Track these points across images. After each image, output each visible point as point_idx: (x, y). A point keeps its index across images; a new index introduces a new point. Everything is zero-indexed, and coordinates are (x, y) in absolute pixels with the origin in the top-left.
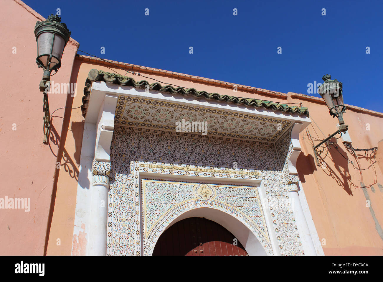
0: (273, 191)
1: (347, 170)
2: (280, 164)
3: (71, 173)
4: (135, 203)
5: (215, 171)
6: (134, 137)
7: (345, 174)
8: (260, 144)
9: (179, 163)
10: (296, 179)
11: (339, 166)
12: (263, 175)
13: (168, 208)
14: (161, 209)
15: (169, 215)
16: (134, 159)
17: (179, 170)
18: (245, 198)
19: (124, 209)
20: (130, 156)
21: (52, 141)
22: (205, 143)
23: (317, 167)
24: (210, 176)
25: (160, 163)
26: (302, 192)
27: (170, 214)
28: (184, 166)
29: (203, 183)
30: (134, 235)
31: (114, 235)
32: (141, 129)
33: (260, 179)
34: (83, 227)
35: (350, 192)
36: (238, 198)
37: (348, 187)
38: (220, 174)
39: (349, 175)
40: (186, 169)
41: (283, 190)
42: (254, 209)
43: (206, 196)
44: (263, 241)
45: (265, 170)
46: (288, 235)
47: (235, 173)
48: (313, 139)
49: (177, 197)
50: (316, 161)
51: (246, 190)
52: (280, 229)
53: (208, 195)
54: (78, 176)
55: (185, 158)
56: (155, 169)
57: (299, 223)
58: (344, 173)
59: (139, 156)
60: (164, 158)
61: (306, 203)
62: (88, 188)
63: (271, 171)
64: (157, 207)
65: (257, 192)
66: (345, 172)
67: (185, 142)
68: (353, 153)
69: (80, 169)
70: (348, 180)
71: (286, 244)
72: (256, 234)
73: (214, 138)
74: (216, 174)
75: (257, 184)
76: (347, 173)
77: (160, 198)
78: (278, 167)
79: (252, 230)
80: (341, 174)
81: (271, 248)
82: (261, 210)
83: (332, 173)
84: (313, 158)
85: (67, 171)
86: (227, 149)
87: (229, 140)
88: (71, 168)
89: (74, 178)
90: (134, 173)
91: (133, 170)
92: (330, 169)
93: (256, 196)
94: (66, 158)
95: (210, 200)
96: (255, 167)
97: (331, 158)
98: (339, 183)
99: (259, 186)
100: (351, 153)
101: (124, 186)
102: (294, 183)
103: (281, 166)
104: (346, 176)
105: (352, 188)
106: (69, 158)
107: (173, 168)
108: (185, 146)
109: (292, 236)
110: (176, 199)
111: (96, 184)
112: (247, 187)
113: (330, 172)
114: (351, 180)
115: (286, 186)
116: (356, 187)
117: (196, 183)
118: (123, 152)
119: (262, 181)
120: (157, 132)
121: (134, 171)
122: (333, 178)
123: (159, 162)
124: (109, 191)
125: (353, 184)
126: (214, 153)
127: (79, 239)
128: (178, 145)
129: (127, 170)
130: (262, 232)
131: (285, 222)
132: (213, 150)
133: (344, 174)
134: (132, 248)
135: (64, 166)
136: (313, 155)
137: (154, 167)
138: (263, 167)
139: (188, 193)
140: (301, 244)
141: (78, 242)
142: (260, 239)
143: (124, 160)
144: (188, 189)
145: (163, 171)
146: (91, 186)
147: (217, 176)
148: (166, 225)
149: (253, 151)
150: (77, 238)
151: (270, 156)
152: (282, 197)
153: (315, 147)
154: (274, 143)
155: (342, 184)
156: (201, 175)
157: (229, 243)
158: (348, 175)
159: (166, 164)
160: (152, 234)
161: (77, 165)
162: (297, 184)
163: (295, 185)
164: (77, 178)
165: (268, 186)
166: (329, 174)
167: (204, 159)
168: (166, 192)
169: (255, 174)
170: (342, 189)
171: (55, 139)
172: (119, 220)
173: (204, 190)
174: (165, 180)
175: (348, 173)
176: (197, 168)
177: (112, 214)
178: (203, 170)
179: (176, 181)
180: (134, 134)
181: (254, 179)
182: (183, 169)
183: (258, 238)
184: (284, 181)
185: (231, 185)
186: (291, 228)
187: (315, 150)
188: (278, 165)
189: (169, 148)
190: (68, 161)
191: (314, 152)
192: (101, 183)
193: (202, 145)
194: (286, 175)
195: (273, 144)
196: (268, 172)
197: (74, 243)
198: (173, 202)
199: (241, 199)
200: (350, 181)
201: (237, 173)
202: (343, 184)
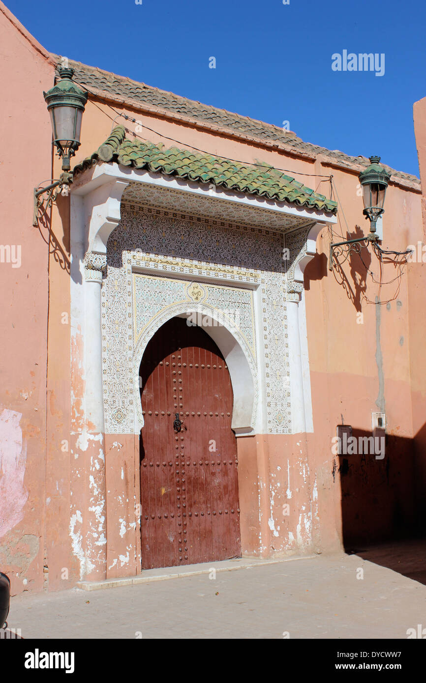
0: (271, 298)
1: (364, 278)
2: (285, 264)
3: (62, 264)
4: (127, 303)
5: (211, 268)
6: (125, 218)
7: (361, 284)
8: (266, 234)
9: (173, 255)
10: (300, 287)
11: (356, 273)
12: (263, 276)
13: (158, 310)
14: (151, 311)
15: (159, 319)
16: (126, 248)
17: (172, 265)
18: (238, 304)
19: (117, 310)
20: (122, 243)
21: (42, 223)
22: (204, 229)
23: (328, 271)
24: (205, 274)
25: (154, 255)
26: (302, 303)
27: (160, 317)
28: (178, 260)
29: (196, 282)
30: (127, 340)
31: (108, 338)
32: (134, 206)
33: (259, 282)
34: (79, 328)
35: (359, 308)
36: (230, 303)
37: (360, 300)
38: (216, 272)
39: (365, 285)
40: (180, 264)
41: (282, 298)
42: (246, 318)
43: (197, 298)
44: (249, 356)
45: (266, 270)
46: (277, 353)
47: (232, 272)
48: (333, 233)
49: (167, 297)
50: (330, 264)
51: (240, 293)
52: (269, 345)
53: (199, 297)
54: (69, 267)
55: (181, 249)
56: (148, 262)
57: (291, 340)
58: (359, 282)
59: (131, 244)
60: (158, 248)
61: (305, 318)
62: (81, 283)
63: (273, 273)
64: (146, 309)
65: (251, 297)
66: (361, 281)
67: (182, 228)
68: (379, 256)
69: (71, 259)
70: (362, 292)
71: (272, 363)
72: (243, 347)
73: (215, 223)
74: (211, 272)
75: (253, 287)
76: (363, 283)
77: (150, 298)
78: (282, 268)
79: (240, 342)
80: (355, 283)
81: (256, 365)
82: (253, 320)
83: (345, 282)
84: (327, 259)
85: (57, 260)
86: (228, 239)
87: (231, 227)
88: (62, 258)
89: (65, 270)
90: (127, 267)
91: (125, 262)
92: (344, 275)
93: (249, 303)
94: (54, 244)
95: (201, 303)
96: (256, 266)
97: (350, 261)
98: (349, 295)
99: (256, 290)
100: (377, 255)
101: (116, 283)
102: (297, 292)
103: (285, 266)
104: (361, 286)
105: (363, 302)
106: (57, 244)
107: (167, 262)
108: (182, 233)
109: (281, 354)
110: (167, 300)
111: (90, 280)
112: (241, 290)
113: (343, 279)
114: (365, 292)
115: (286, 294)
116: (368, 302)
117: (188, 281)
118: (114, 238)
119: (261, 285)
120: (151, 212)
121: (126, 264)
122: (344, 288)
123: (153, 253)
124: (101, 288)
125: (366, 297)
126: (213, 245)
127: (77, 341)
128: (173, 232)
129: (119, 262)
130: (250, 345)
131: (276, 337)
132: (212, 240)
133: (359, 284)
134: (125, 353)
135: (53, 254)
136: (328, 255)
137: (147, 259)
138: (265, 267)
139: (179, 293)
140: (288, 364)
141: (75, 344)
142: (246, 354)
143: (115, 248)
144: (179, 288)
145: (156, 265)
146: (84, 280)
147: (212, 275)
148: (156, 329)
149: (257, 243)
150: (75, 340)
151: (275, 251)
152: (279, 307)
153: (333, 244)
154: (284, 234)
155: (352, 296)
156: (196, 273)
157: (215, 353)
158: (363, 285)
159: (160, 256)
160: (142, 339)
161: (67, 254)
162: (300, 294)
163: (297, 295)
164: (69, 270)
165: (266, 292)
166: (340, 283)
167: (201, 251)
168: (157, 290)
169: (254, 275)
170: (350, 303)
171: (45, 220)
172: (113, 322)
173: (196, 291)
174: (155, 276)
175: (365, 282)
176: (192, 263)
177: (106, 315)
178: (198, 267)
179: (167, 277)
180: (126, 214)
181: (252, 281)
182: (177, 264)
183: (244, 352)
184: (285, 286)
185: (225, 286)
186: (281, 346)
187: (332, 248)
188: (283, 267)
189: (164, 235)
190: (57, 248)
191: (330, 251)
192: (96, 280)
193: (201, 232)
194: (290, 281)
195: (282, 234)
196: (270, 273)
197: (72, 344)
198: (163, 303)
199: (233, 305)
200: (363, 294)
201: (235, 272)
202: (354, 298)
